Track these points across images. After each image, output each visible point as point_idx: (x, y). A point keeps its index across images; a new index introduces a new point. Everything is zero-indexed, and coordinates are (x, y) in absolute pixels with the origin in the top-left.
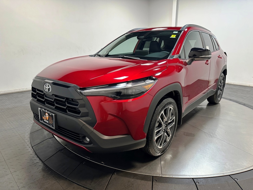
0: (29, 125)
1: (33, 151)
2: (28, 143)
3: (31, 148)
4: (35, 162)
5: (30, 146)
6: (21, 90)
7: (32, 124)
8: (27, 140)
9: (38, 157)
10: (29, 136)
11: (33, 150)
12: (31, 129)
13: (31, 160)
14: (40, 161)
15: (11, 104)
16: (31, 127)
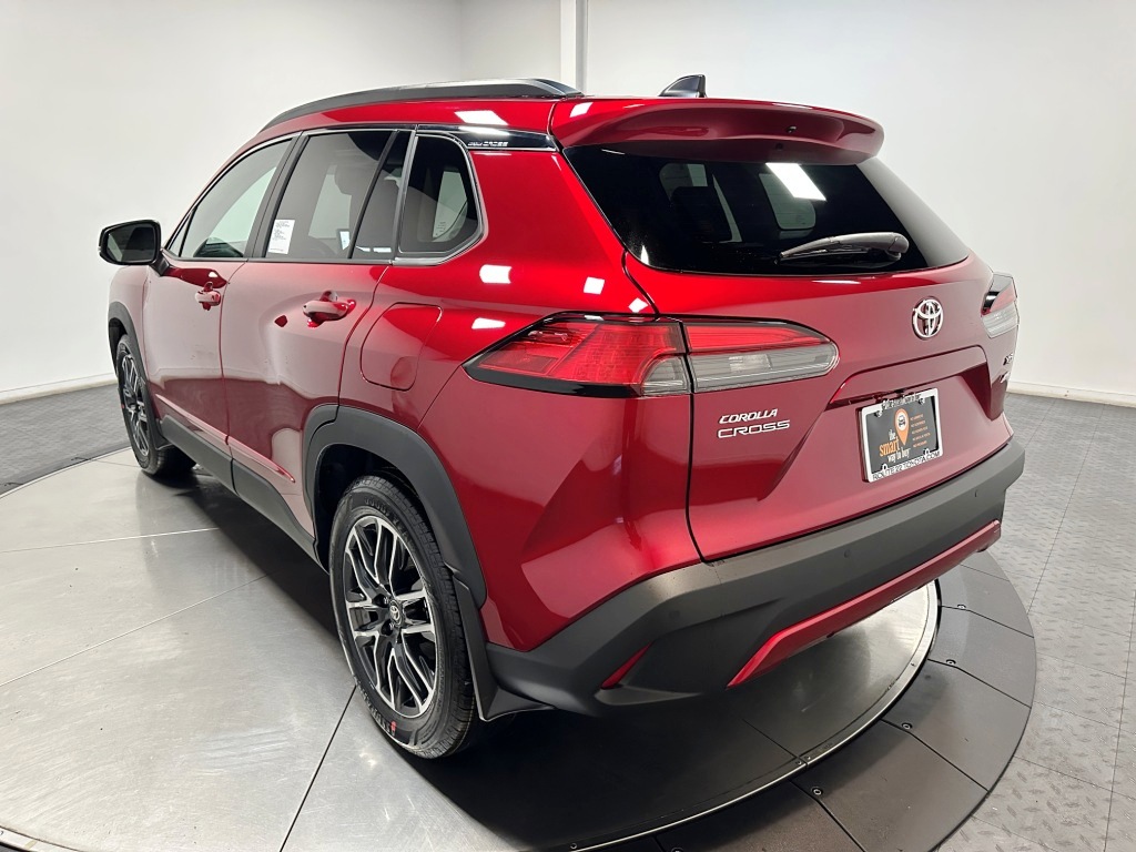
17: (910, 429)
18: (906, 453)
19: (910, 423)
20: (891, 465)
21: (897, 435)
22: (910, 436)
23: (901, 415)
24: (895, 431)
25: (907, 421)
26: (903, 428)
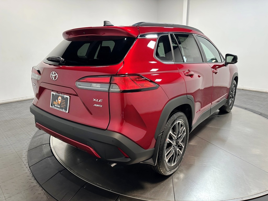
0: (28, 140)
1: (31, 172)
2: (26, 162)
3: (28, 168)
4: (33, 185)
5: (27, 166)
6: (21, 99)
7: (31, 139)
8: (24, 158)
9: (35, 179)
10: (26, 154)
11: (30, 170)
12: (29, 144)
13: (28, 182)
14: (37, 184)
15: (9, 115)
16: (29, 143)
17: (61, 102)
18: (59, 106)
19: (61, 101)
20: (55, 106)
21: (58, 101)
22: (61, 103)
23: (60, 98)
24: (57, 100)
25: (61, 99)
26: (59, 101)
